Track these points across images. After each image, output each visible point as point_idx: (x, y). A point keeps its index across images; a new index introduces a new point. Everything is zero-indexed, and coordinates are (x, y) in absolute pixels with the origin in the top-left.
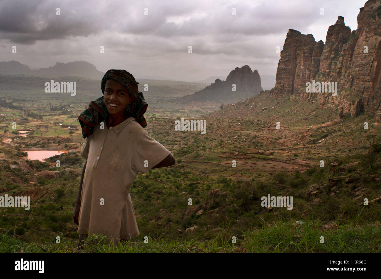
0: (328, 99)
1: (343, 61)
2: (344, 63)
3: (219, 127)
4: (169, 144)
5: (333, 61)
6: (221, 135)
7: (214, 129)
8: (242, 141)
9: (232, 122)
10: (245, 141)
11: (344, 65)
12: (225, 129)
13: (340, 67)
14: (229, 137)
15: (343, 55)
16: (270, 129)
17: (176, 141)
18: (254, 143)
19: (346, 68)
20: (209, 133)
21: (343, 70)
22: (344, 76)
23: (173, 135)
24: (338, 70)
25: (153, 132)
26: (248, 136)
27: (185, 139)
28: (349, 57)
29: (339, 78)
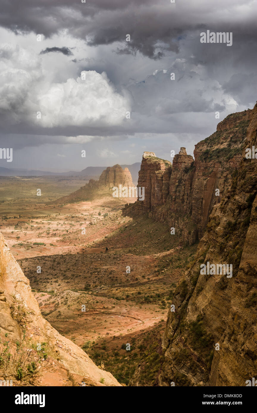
0: (175, 223)
1: (185, 190)
2: (185, 191)
3: (83, 263)
4: (42, 282)
5: (178, 189)
6: (85, 271)
7: (80, 266)
8: (101, 277)
9: (93, 258)
10: (104, 277)
11: (186, 193)
12: (88, 265)
13: (183, 195)
14: (91, 273)
15: (184, 184)
16: (124, 261)
17: (48, 278)
18: (110, 278)
19: (187, 195)
20: (75, 270)
21: (185, 197)
22: (186, 202)
23: (45, 273)
24: (181, 198)
25: (29, 271)
26: (106, 272)
27: (55, 276)
28: (189, 186)
29: (183, 204)
